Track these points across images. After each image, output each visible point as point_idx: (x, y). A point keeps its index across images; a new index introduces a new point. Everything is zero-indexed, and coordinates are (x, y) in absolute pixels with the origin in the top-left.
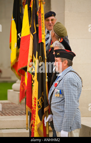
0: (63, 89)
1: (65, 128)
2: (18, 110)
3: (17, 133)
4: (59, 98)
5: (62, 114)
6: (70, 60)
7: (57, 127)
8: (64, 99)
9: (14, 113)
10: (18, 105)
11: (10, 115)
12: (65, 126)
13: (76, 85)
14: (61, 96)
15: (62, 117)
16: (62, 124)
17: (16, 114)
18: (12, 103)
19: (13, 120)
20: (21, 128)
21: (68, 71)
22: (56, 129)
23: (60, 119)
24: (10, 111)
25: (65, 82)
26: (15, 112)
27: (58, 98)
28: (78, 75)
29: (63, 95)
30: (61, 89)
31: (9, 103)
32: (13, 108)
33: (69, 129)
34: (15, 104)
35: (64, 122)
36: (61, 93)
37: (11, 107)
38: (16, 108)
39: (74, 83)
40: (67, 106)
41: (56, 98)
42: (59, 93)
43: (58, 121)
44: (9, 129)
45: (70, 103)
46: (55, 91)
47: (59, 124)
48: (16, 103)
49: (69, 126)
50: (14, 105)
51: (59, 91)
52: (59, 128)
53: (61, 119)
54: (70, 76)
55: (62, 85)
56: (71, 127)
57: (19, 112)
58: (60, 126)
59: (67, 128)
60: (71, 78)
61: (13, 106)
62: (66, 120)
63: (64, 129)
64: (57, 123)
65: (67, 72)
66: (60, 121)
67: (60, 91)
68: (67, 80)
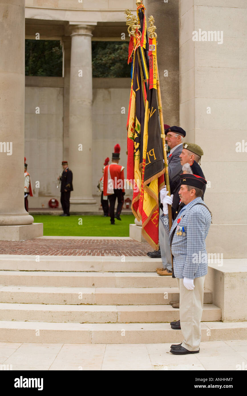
0: (186, 225)
1: (188, 274)
2: (139, 249)
3: (133, 277)
4: (182, 237)
5: (184, 257)
6: (199, 189)
7: (177, 273)
8: (186, 239)
9: (132, 252)
10: (141, 243)
11: (127, 256)
12: (188, 272)
13: (204, 221)
14: (184, 234)
15: (184, 259)
16: (183, 269)
17: (135, 254)
18: (134, 241)
19: (129, 262)
20: (139, 272)
21: (195, 203)
22: (176, 274)
23: (181, 263)
24: (128, 250)
25: (190, 217)
26: (134, 252)
27: (180, 237)
28: (208, 208)
29: (186, 233)
30: (185, 225)
31: (130, 241)
32: (133, 246)
33: (193, 276)
34: (137, 241)
35: (187, 267)
36: (184, 230)
37: (131, 245)
38: (138, 246)
39: (202, 219)
40: (192, 248)
41: (178, 237)
42: (181, 231)
43: (179, 265)
44: (124, 272)
45: (195, 243)
46: (177, 229)
47: (180, 269)
48: (139, 241)
49: (193, 272)
50: (136, 243)
51: (181, 228)
52: (179, 274)
53: (183, 263)
54: (197, 210)
55: (186, 221)
56: (195, 273)
57: (139, 252)
58: (181, 272)
59: (190, 274)
60: (198, 212)
61: (134, 244)
62: (189, 265)
63: (186, 276)
64: (177, 267)
65: (193, 205)
66: (181, 265)
67: (183, 228)
68: (192, 215)
